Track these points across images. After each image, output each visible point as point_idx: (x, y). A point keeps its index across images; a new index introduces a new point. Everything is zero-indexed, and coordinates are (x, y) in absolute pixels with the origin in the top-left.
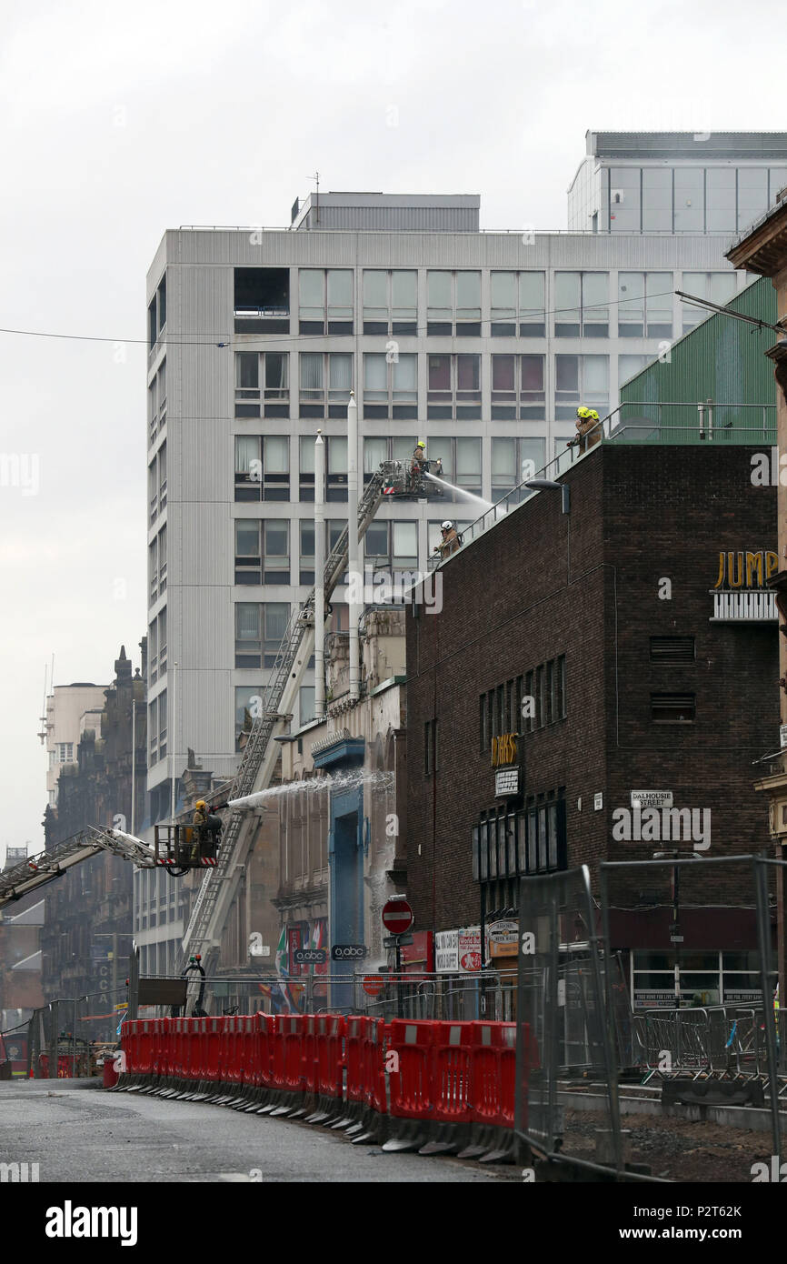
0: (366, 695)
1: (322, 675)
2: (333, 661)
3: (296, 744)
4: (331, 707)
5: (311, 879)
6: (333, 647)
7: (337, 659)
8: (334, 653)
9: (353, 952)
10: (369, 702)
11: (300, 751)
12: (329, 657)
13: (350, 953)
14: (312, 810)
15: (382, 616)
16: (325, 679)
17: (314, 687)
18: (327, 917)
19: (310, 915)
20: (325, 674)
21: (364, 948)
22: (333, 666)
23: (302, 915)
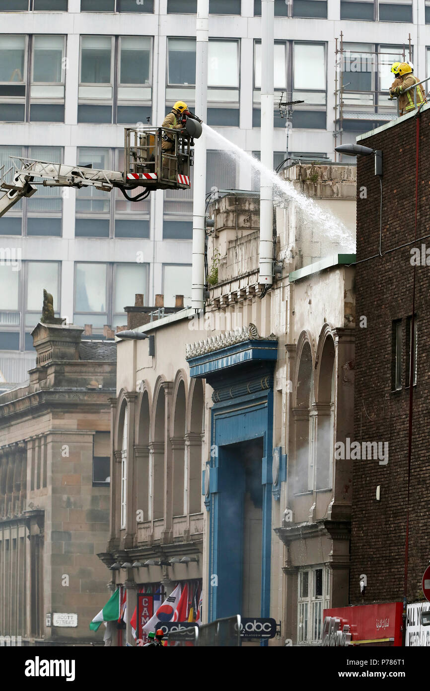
0: (281, 279)
1: (202, 250)
2: (219, 230)
3: (144, 345)
4: (217, 293)
5: (169, 526)
6: (218, 211)
7: (225, 227)
8: (220, 221)
9: (258, 627)
10: (288, 289)
11: (152, 353)
12: (212, 225)
13: (254, 628)
14: (172, 435)
15: (308, 172)
16: (206, 255)
17: (191, 265)
18: (201, 580)
19: (167, 575)
20: (206, 247)
21: (273, 622)
22: (217, 237)
23: (151, 574)
